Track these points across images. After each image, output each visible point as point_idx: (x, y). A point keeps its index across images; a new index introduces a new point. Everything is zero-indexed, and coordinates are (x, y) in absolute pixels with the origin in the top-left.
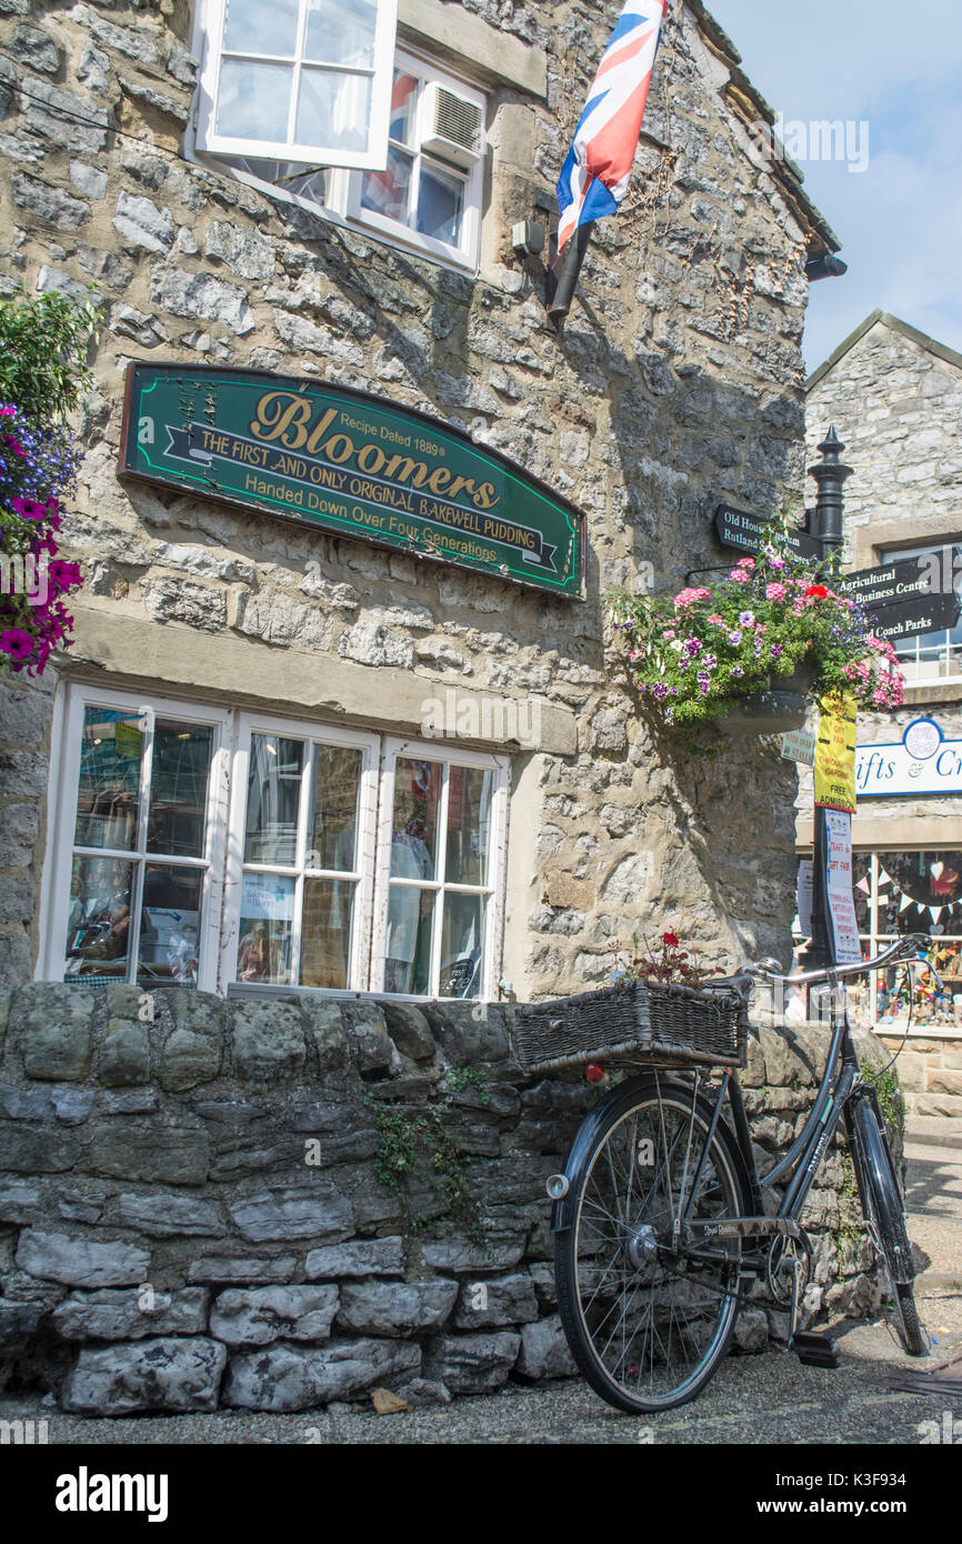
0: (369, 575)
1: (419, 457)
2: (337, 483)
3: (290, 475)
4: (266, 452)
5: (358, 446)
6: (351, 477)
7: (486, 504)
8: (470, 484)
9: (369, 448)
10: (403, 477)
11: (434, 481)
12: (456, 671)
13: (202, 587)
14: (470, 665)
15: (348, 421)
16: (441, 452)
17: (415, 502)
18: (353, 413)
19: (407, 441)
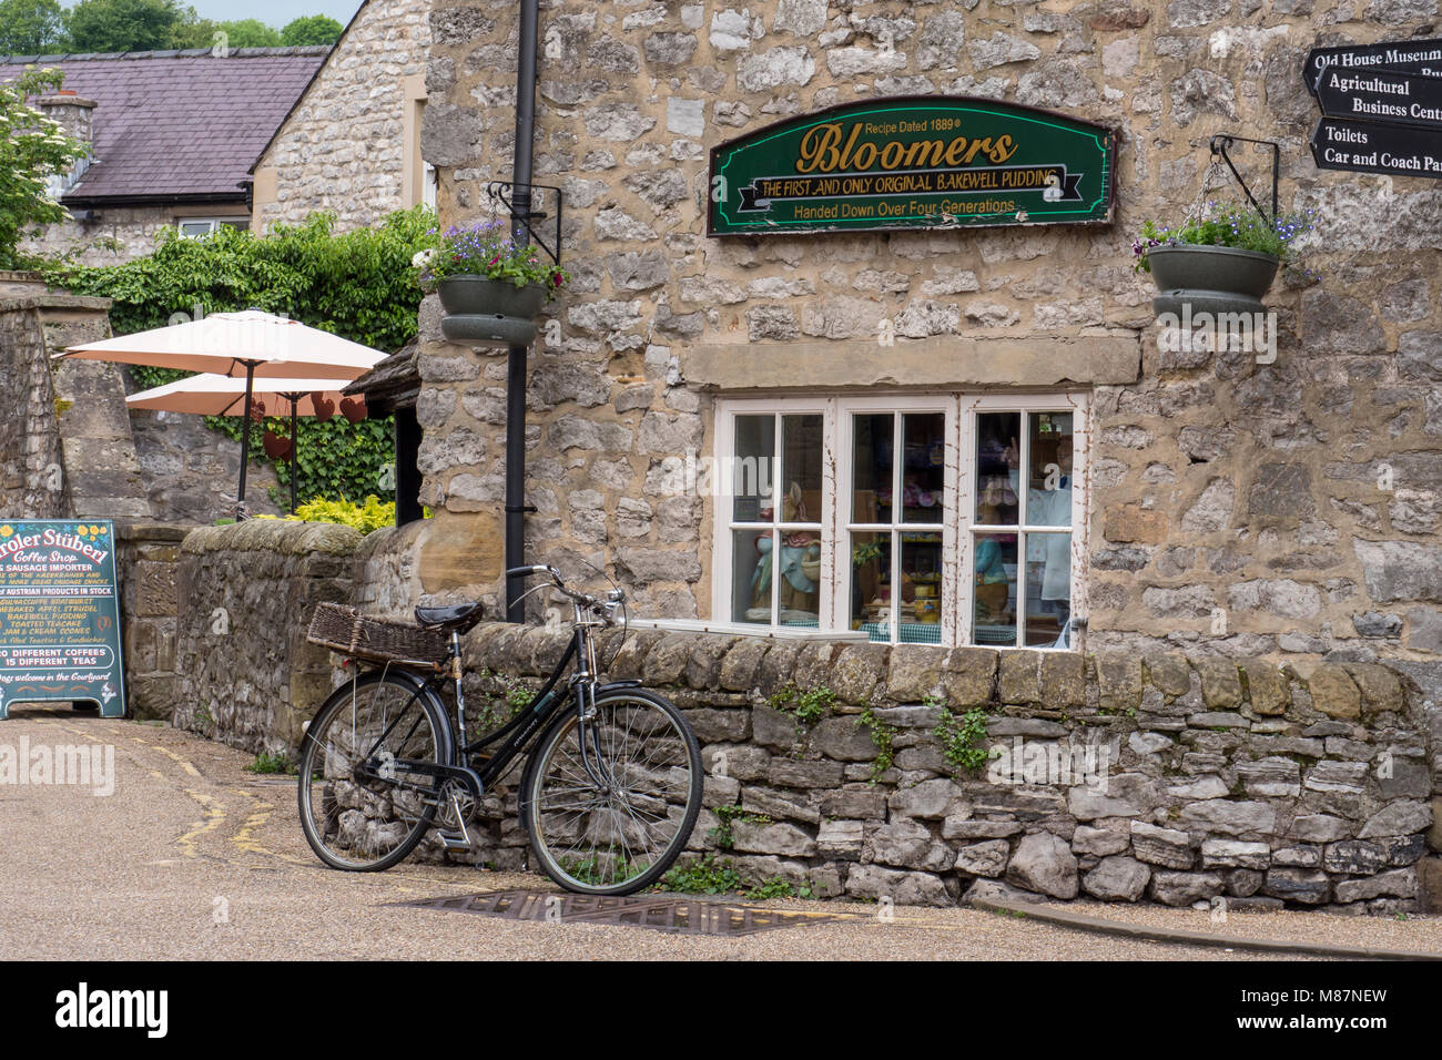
0: (914, 257)
1: (932, 136)
2: (865, 188)
3: (828, 195)
4: (808, 182)
5: (880, 148)
6: (875, 178)
7: (1004, 156)
8: (986, 143)
9: (888, 147)
10: (920, 162)
11: (949, 157)
12: (1002, 324)
13: (780, 307)
14: (1016, 314)
15: (873, 129)
16: (958, 123)
17: (933, 177)
18: (876, 120)
19: (923, 126)
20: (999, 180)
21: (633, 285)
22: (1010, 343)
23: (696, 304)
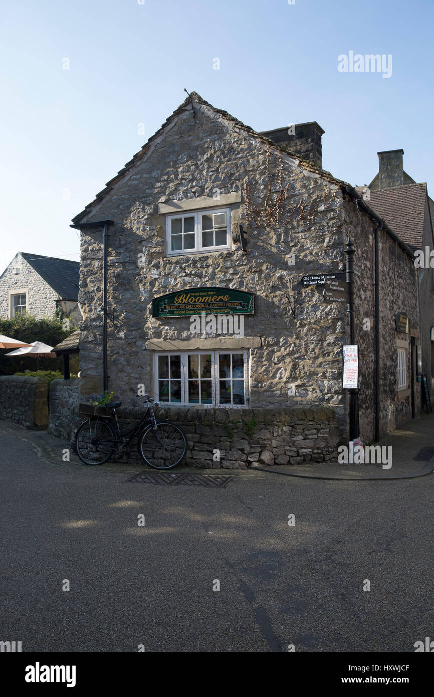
1: (208, 295)
2: (192, 307)
3: (182, 308)
4: (177, 306)
5: (195, 298)
7: (227, 300)
8: (222, 297)
9: (198, 298)
10: (206, 301)
11: (213, 300)
13: (170, 333)
15: (193, 294)
16: (215, 293)
17: (209, 305)
18: (194, 292)
19: (206, 294)
20: (225, 305)
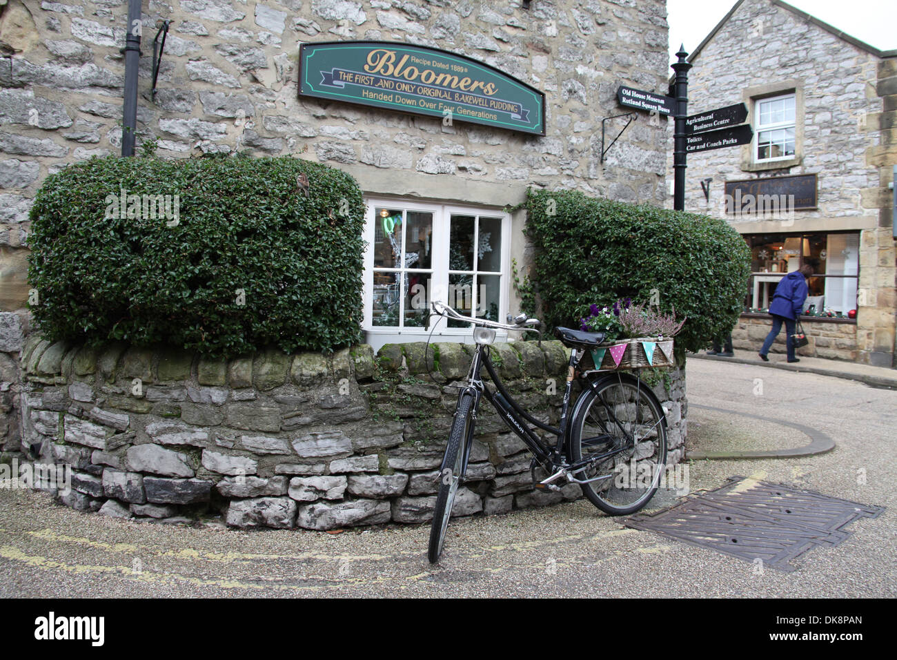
0: (430, 132)
1: (453, 73)
2: (410, 89)
3: (386, 88)
4: (372, 79)
5: (421, 71)
6: (417, 86)
7: (491, 93)
8: (481, 84)
9: (427, 72)
10: (445, 84)
11: (462, 85)
12: (478, 173)
13: (344, 144)
14: (486, 170)
15: (413, 59)
16: (467, 69)
17: (453, 95)
18: (418, 56)
19: (447, 67)
20: (488, 103)
21: (221, 113)
22: (483, 184)
23: (277, 133)
